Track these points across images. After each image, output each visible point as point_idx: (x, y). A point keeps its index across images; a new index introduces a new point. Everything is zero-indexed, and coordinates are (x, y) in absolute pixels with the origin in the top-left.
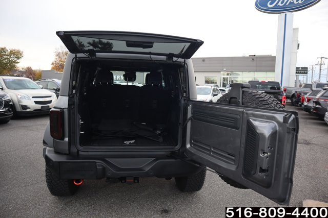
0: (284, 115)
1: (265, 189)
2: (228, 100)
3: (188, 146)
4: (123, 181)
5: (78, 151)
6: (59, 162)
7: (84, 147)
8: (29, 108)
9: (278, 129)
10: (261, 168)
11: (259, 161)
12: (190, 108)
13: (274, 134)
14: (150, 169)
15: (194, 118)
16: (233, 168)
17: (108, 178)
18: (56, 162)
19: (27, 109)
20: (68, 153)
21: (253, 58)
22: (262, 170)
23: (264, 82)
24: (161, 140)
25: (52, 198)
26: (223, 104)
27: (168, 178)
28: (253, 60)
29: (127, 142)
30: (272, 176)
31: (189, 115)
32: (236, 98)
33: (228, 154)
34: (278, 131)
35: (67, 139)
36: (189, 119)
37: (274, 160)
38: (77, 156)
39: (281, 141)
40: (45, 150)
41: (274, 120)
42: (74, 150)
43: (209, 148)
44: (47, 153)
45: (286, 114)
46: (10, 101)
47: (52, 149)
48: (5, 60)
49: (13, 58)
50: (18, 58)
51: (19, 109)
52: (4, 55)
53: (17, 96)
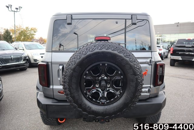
6: (47, 105)
8: (38, 61)
18: (44, 105)
19: (36, 61)
20: (53, 97)
21: (178, 25)
35: (52, 87)
40: (37, 93)
44: (38, 97)
46: (27, 57)
47: (42, 93)
48: (28, 33)
49: (32, 32)
50: (35, 32)
51: (32, 61)
52: (28, 31)
53: (31, 53)
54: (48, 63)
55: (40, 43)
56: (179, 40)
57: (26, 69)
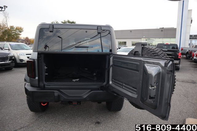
0: (165, 62)
1: (153, 110)
2: (134, 53)
3: (111, 82)
4: (71, 104)
5: (44, 85)
6: (33, 92)
7: (48, 83)
8: (24, 61)
9: (161, 71)
10: (150, 96)
11: (149, 92)
12: (111, 59)
13: (159, 74)
14: (87, 97)
15: (114, 65)
16: (135, 96)
17: (62, 102)
18: (30, 91)
19: (23, 61)
20: (38, 86)
22: (151, 98)
23: (168, 44)
24: (95, 79)
25: (31, 113)
26: (131, 56)
27: (99, 102)
28: (162, 31)
29: (74, 80)
30: (157, 102)
31: (111, 63)
32: (138, 52)
33: (133, 88)
34: (161, 72)
35: (37, 78)
36: (111, 66)
37: (158, 91)
38: (44, 88)
39: (163, 79)
40: (25, 84)
41: (158, 65)
42: (42, 84)
43: (122, 84)
44: (26, 86)
45: (166, 61)
46: (13, 57)
47: (29, 84)
48: (13, 33)
49: (17, 32)
50: (21, 32)
51: (18, 61)
52: (13, 30)
53: (17, 54)
54: (34, 60)
55: (26, 43)
56: (158, 44)
57: (12, 69)
